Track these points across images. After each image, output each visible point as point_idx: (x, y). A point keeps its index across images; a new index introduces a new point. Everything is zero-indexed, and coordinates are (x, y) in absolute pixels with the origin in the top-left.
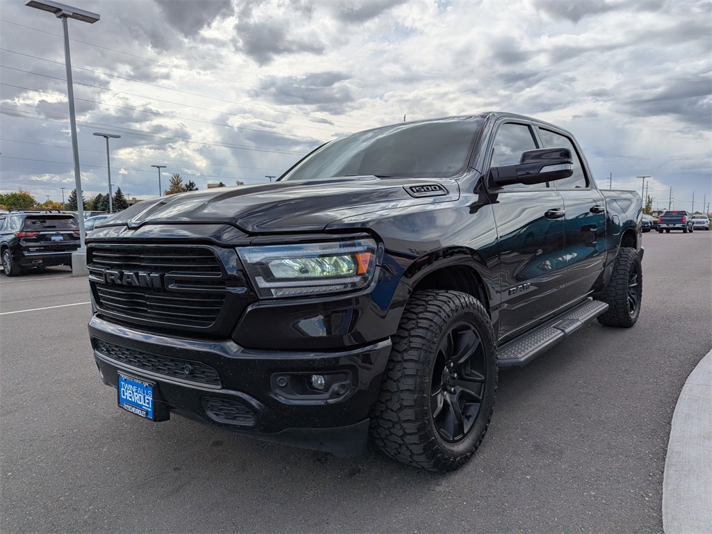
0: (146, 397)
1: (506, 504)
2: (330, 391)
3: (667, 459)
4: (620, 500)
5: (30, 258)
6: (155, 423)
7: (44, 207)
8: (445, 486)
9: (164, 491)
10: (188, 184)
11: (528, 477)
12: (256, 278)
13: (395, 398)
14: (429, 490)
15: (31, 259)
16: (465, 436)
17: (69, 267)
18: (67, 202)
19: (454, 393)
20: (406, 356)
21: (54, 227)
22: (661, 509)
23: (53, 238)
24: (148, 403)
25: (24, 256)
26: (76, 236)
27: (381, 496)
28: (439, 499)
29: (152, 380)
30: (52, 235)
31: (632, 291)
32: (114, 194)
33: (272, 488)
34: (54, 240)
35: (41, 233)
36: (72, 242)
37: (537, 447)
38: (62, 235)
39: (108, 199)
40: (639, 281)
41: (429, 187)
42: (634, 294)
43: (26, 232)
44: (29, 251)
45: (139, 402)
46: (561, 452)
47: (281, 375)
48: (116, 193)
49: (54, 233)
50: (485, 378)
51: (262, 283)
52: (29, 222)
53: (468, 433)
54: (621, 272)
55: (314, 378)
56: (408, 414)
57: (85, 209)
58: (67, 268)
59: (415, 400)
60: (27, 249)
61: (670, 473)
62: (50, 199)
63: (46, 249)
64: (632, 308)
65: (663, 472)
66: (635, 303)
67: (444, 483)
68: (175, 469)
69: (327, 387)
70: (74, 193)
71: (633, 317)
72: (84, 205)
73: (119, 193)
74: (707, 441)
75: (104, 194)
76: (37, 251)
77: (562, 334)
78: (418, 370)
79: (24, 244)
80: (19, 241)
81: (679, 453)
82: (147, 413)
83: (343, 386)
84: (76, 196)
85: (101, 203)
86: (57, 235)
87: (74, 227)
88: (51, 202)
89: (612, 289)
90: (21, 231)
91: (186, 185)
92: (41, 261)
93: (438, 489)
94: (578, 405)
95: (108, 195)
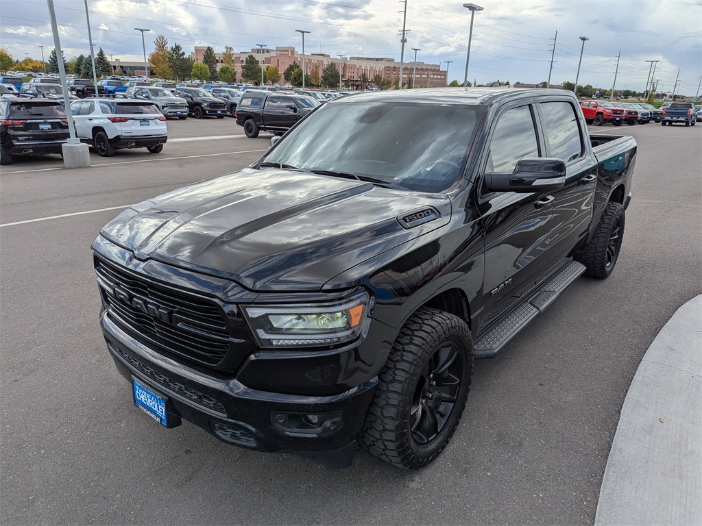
0: (160, 407)
1: (467, 506)
2: (323, 426)
3: (609, 457)
4: (563, 503)
5: (20, 147)
6: (169, 430)
7: (23, 65)
8: (417, 482)
9: (178, 479)
10: (174, 47)
11: (489, 474)
12: (257, 330)
13: (379, 421)
14: (404, 486)
15: (22, 148)
16: (438, 434)
17: (60, 155)
18: (47, 60)
19: (431, 399)
20: (391, 388)
21: (41, 115)
22: (595, 516)
23: (41, 127)
24: (162, 412)
25: (14, 145)
26: (64, 124)
27: (364, 492)
28: (412, 498)
29: (164, 394)
30: (40, 123)
31: (612, 243)
32: (96, 56)
33: (271, 479)
34: (42, 129)
35: (29, 121)
36: (61, 131)
37: (500, 436)
38: (50, 123)
39: (91, 61)
40: (621, 233)
41: (422, 213)
42: (613, 245)
43: (12, 120)
44: (18, 141)
45: (153, 408)
46: (520, 444)
47: (279, 413)
48: (98, 55)
49: (42, 121)
50: (460, 381)
51: (262, 334)
52: (14, 108)
53: (440, 431)
54: (604, 230)
55: (310, 417)
56: (390, 436)
57: (67, 71)
58: (58, 156)
59: (396, 426)
60: (16, 137)
61: (609, 473)
62: (29, 56)
63: (36, 138)
64: (609, 260)
65: (603, 473)
66: (613, 255)
67: (417, 478)
68: (188, 452)
69: (320, 424)
70: (54, 53)
71: (608, 269)
72: (65, 67)
73: (101, 54)
74: (647, 436)
75: (86, 56)
76: (26, 140)
77: (537, 312)
78: (400, 401)
79: (11, 132)
80: (7, 129)
81: (621, 451)
82: (161, 419)
83: (334, 423)
84: (56, 57)
85: (83, 66)
86: (45, 123)
87: (60, 113)
88: (30, 61)
89: (593, 246)
90: (8, 119)
91: (172, 48)
92: (31, 151)
93: (413, 485)
94: (543, 385)
95: (90, 57)
